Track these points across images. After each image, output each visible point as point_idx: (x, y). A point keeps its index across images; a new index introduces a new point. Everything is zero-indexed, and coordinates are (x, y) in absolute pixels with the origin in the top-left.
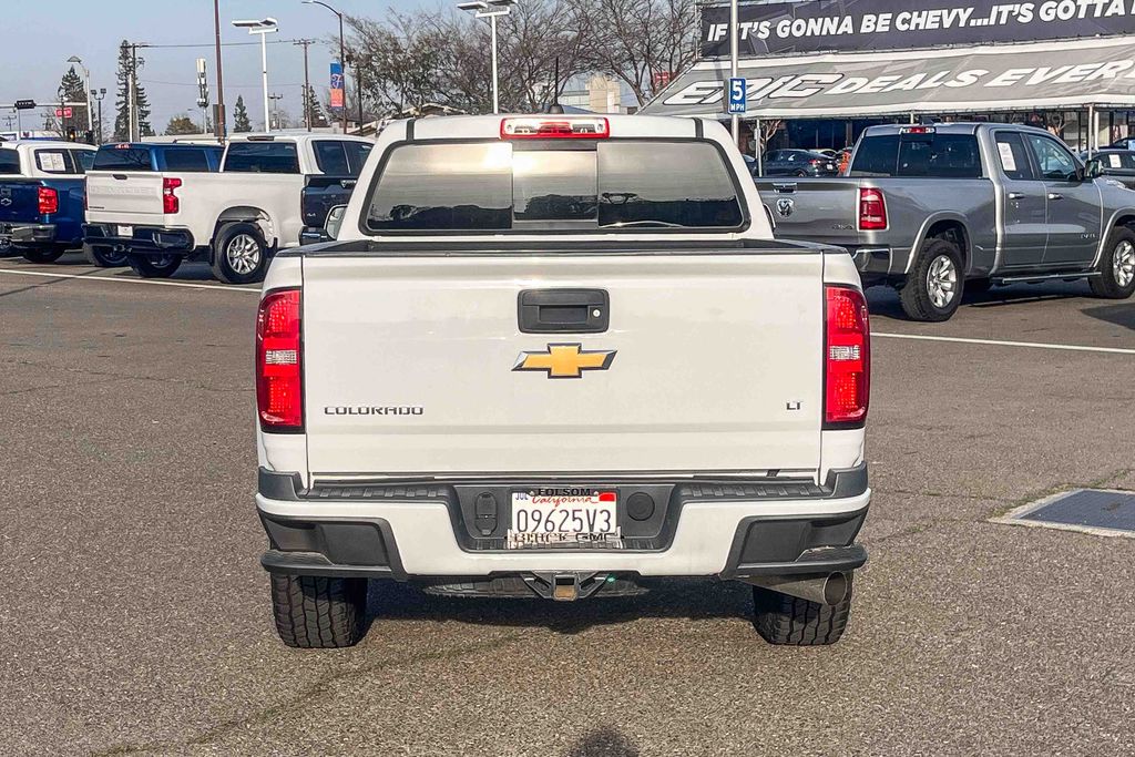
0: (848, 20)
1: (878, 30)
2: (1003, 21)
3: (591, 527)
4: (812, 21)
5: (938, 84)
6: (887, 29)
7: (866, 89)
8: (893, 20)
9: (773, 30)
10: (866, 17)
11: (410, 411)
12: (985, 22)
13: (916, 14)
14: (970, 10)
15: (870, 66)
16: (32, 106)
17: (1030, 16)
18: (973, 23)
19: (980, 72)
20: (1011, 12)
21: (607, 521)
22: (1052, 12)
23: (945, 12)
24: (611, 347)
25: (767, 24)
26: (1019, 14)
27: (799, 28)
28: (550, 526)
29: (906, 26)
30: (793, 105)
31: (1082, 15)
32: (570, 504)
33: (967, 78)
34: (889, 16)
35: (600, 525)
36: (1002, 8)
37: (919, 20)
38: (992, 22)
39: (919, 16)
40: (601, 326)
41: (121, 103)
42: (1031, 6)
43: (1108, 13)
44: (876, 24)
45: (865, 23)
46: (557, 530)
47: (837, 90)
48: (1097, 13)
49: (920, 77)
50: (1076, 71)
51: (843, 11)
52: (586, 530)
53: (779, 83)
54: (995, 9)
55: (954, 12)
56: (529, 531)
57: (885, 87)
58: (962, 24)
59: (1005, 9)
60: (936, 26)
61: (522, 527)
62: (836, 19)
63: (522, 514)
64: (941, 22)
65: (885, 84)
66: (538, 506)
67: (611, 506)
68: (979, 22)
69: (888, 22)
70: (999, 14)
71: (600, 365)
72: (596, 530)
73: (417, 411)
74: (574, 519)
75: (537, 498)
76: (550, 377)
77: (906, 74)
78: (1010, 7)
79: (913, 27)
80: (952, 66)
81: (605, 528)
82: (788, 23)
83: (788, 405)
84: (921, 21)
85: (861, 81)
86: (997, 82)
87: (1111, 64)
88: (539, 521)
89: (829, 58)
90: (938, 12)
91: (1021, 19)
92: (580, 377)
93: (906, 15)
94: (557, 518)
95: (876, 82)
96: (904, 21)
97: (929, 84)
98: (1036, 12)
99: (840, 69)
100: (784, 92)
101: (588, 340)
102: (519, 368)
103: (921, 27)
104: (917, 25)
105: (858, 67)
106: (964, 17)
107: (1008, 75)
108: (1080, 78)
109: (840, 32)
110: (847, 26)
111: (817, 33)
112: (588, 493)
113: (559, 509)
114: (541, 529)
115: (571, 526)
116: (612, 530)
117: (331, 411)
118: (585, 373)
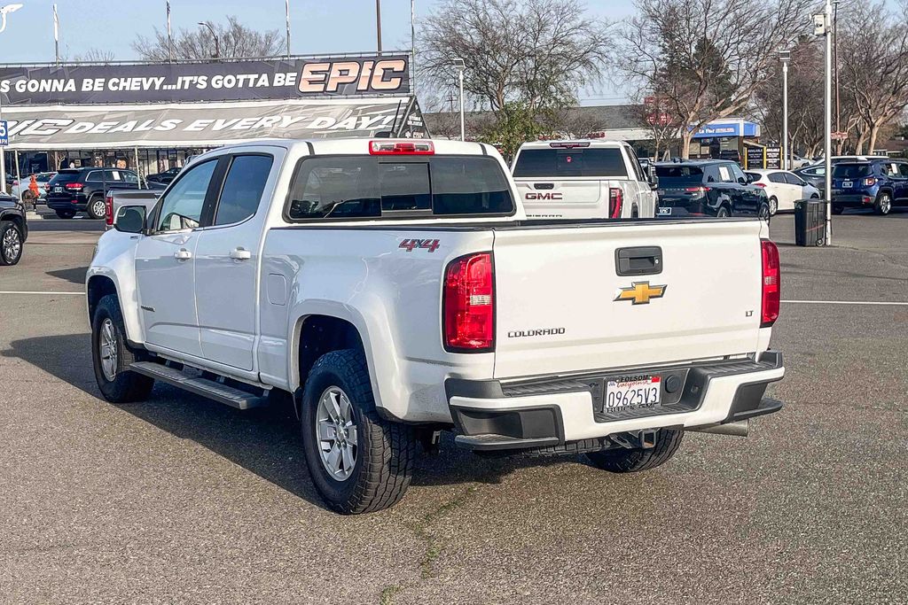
0: (72, 82)
1: (95, 90)
2: (186, 87)
3: (647, 400)
4: (43, 82)
5: (148, 128)
6: (102, 89)
7: (95, 131)
8: (106, 83)
9: (12, 87)
10: (85, 81)
11: (558, 331)
12: (174, 87)
13: (123, 80)
14: (162, 79)
15: (93, 114)
17: (205, 85)
18: (165, 87)
19: (178, 121)
20: (191, 81)
21: (655, 395)
22: (220, 83)
23: (144, 80)
24: (663, 283)
25: (8, 82)
26: (197, 83)
27: (33, 86)
28: (625, 400)
29: (116, 88)
30: (42, 140)
31: (240, 85)
32: (636, 387)
33: (169, 125)
34: (103, 80)
35: (651, 398)
36: (185, 78)
37: (125, 84)
38: (179, 87)
39: (125, 81)
40: (657, 270)
42: (206, 78)
43: (259, 85)
44: (93, 85)
45: (85, 84)
46: (629, 404)
47: (73, 130)
48: (251, 85)
49: (134, 123)
50: (244, 122)
51: (67, 74)
52: (644, 402)
53: (24, 124)
54: (180, 79)
55: (151, 80)
56: (615, 406)
57: (109, 130)
58: (157, 88)
59: (188, 79)
60: (139, 88)
61: (611, 404)
62: (62, 81)
63: (612, 395)
64: (142, 85)
65: (109, 127)
66: (621, 389)
67: (657, 385)
68: (170, 87)
69: (102, 85)
70: (183, 82)
71: (659, 294)
72: (649, 401)
73: (562, 331)
74: (638, 395)
75: (620, 384)
76: (634, 304)
77: (122, 121)
78: (191, 78)
79: (121, 89)
80: (156, 116)
81: (654, 400)
82: (25, 82)
83: (746, 313)
84: (127, 85)
85: (89, 125)
86: (191, 128)
87: (266, 118)
88: (620, 399)
89: (59, 108)
90: (139, 79)
91: (198, 86)
92: (648, 303)
93: (116, 80)
94: (629, 396)
95: (101, 125)
96: (114, 84)
97: (141, 128)
98: (209, 81)
99: (70, 116)
100: (30, 131)
101: (653, 279)
102: (618, 299)
103: (127, 89)
104: (124, 87)
105: (83, 115)
106: (158, 83)
107: (197, 123)
108: (248, 127)
109: (66, 90)
110: (71, 86)
111: (48, 90)
112: (646, 378)
113: (631, 390)
114: (621, 404)
115: (636, 401)
116: (657, 401)
117: (512, 334)
118: (651, 300)
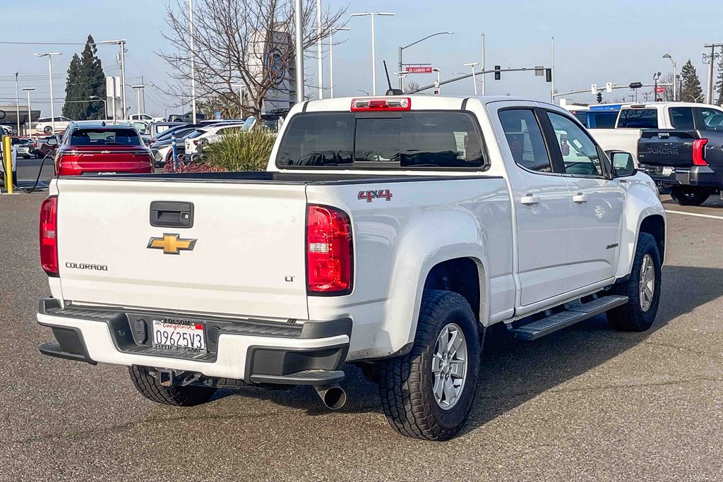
3: (192, 344)
11: (102, 268)
16: (640, 86)
21: (200, 341)
24: (192, 237)
28: (172, 340)
32: (180, 330)
35: (196, 343)
40: (189, 224)
41: (720, 82)
46: (176, 345)
52: (190, 346)
56: (163, 343)
61: (159, 341)
63: (159, 333)
66: (166, 329)
67: (201, 332)
71: (187, 247)
72: (195, 346)
73: (105, 268)
74: (184, 338)
75: (165, 324)
76: (165, 253)
81: (199, 346)
83: (286, 278)
88: (167, 338)
92: (178, 254)
94: (176, 337)
101: (184, 233)
102: (150, 247)
112: (188, 323)
113: (176, 332)
114: (168, 343)
115: (182, 343)
116: (203, 347)
117: (69, 265)
118: (181, 251)
